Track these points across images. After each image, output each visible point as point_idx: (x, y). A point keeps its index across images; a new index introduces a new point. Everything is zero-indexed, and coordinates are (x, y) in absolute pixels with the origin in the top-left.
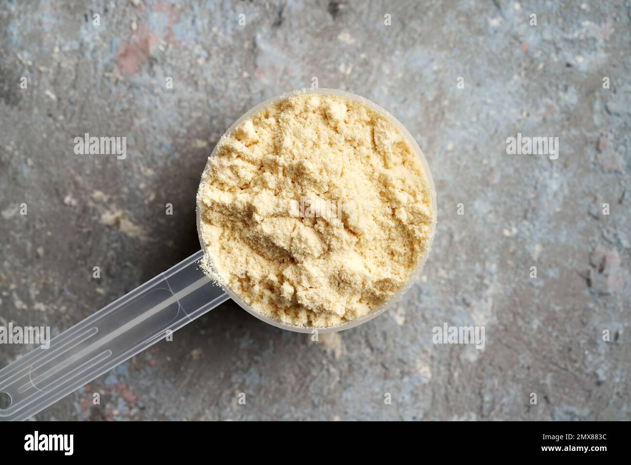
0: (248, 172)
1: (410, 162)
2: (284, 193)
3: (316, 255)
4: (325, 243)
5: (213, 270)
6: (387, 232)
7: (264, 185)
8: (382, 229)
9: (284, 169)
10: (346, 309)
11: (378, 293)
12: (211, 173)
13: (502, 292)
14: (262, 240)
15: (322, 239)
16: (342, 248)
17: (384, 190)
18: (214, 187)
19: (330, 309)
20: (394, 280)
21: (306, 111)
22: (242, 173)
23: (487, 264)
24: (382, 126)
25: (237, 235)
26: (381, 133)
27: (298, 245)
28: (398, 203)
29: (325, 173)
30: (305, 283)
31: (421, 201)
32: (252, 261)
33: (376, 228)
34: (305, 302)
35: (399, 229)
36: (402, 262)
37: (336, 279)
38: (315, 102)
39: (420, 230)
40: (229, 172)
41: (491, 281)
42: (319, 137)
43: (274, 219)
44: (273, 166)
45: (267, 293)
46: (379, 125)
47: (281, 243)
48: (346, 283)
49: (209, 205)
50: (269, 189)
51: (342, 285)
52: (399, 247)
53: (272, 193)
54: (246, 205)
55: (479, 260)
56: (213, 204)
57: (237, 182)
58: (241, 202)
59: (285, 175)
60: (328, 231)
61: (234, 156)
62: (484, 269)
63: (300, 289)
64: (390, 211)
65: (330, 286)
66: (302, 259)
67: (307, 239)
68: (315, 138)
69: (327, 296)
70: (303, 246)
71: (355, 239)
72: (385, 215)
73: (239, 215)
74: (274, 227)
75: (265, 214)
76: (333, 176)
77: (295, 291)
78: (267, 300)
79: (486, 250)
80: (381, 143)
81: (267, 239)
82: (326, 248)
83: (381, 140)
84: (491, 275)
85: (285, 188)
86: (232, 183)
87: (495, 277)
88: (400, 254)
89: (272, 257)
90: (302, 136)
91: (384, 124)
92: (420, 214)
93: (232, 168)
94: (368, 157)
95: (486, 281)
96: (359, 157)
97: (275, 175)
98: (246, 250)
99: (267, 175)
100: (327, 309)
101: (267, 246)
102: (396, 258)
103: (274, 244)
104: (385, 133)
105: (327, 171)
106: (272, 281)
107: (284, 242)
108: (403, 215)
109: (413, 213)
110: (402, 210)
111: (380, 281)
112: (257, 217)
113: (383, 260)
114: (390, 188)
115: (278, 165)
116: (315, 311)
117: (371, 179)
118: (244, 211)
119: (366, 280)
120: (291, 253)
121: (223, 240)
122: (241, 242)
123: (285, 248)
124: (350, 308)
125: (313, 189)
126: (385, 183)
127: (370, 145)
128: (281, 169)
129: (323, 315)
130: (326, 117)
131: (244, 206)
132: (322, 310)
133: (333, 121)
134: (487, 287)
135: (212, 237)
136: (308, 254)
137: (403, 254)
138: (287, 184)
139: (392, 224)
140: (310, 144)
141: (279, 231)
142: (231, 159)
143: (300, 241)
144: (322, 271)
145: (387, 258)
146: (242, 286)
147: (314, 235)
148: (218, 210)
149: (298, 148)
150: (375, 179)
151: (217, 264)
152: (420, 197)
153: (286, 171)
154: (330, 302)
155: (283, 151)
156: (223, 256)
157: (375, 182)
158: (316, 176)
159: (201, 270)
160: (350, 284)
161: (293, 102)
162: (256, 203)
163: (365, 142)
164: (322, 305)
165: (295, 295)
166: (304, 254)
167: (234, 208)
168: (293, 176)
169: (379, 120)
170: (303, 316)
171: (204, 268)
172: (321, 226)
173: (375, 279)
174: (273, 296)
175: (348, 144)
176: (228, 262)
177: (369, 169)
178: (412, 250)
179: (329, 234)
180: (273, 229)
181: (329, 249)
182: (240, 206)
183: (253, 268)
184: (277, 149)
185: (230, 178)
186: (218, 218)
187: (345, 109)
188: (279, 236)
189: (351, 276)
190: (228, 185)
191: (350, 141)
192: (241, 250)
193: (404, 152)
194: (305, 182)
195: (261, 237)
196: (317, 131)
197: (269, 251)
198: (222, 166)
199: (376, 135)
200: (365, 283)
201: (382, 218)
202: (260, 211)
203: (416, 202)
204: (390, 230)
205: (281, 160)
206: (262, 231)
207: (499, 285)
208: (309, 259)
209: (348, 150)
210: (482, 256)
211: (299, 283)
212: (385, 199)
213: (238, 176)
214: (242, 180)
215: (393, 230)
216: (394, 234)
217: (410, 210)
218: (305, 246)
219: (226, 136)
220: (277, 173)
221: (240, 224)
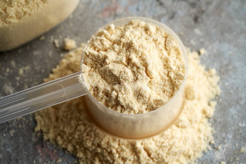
0: (107, 44)
1: (179, 58)
2: (121, 54)
3: (130, 81)
4: (135, 76)
5: (83, 80)
6: (164, 82)
7: (114, 49)
8: (162, 80)
9: (124, 43)
10: (139, 110)
11: (155, 106)
12: (91, 42)
13: (231, 147)
14: (108, 71)
15: (135, 75)
16: (142, 79)
17: (166, 64)
18: (92, 48)
19: (132, 106)
20: (163, 100)
21: (138, 26)
22: (105, 43)
23: (228, 135)
24: (170, 38)
25: (97, 70)
26: (169, 41)
27: (123, 74)
28: (171, 69)
29: (141, 48)
30: (123, 91)
31: (181, 71)
32: (101, 81)
33: (159, 78)
34: (121, 100)
35: (169, 82)
36: (168, 95)
37: (137, 92)
38: (143, 24)
39: (179, 82)
40: (99, 42)
41: (228, 142)
42: (142, 36)
43: (115, 64)
44: (119, 43)
45: (105, 97)
46: (169, 38)
47: (116, 73)
48: (142, 96)
49: (88, 54)
50: (115, 51)
51: (139, 96)
52: (168, 88)
53: (116, 54)
54: (104, 56)
55: (225, 132)
56: (89, 54)
57: (102, 47)
58: (102, 54)
59: (123, 47)
60: (137, 71)
61: (103, 36)
62: (226, 136)
63: (120, 93)
64: (167, 73)
65: (134, 96)
66: (124, 81)
67: (127, 73)
68: (140, 35)
69: (132, 100)
70: (125, 75)
71: (149, 79)
72: (164, 73)
73: (100, 61)
74: (114, 66)
75: (111, 60)
76: (144, 50)
77: (118, 94)
78: (104, 100)
79: (229, 129)
80: (169, 44)
81: (110, 71)
82: (135, 79)
83: (169, 43)
84: (229, 139)
85: (122, 52)
86: (100, 47)
87: (230, 141)
88: (168, 92)
89: (111, 82)
90: (134, 33)
91: (171, 37)
92: (180, 76)
93: (101, 40)
94: (161, 50)
95: (226, 141)
96: (158, 48)
97: (119, 46)
98: (100, 77)
99: (116, 45)
100: (131, 106)
101: (109, 75)
102: (165, 93)
103: (112, 73)
104: (171, 41)
105: (142, 47)
106: (108, 91)
107: (117, 73)
108: (172, 75)
109: (177, 75)
110: (172, 72)
111: (157, 101)
112: (107, 61)
113: (160, 93)
114: (169, 63)
115: (121, 42)
116: (125, 106)
117: (161, 58)
118: (102, 59)
119: (150, 97)
120: (119, 78)
121: (91, 72)
122: (98, 73)
123: (117, 75)
124: (141, 110)
125: (134, 54)
126: (167, 61)
127: (164, 46)
128: (122, 44)
129: (128, 110)
130: (146, 30)
131: (103, 56)
132: (128, 106)
133: (149, 32)
134: (225, 143)
135: (85, 69)
136: (127, 79)
137: (169, 92)
138: (124, 50)
139: (167, 78)
140: (137, 37)
141: (116, 68)
142: (101, 37)
143: (125, 73)
144: (132, 87)
145: (162, 93)
146: (94, 93)
147: (131, 72)
148: (91, 57)
149: (131, 37)
150: (162, 59)
151: (85, 79)
152: (181, 69)
153: (124, 45)
154: (132, 103)
155: (125, 37)
156: (89, 78)
157: (163, 60)
158: (137, 48)
159: (78, 79)
160: (143, 96)
161: (133, 22)
162: (108, 55)
163: (161, 43)
164: (129, 104)
165: (117, 97)
166: (125, 80)
167: (98, 57)
168: (127, 48)
169: (169, 36)
170: (119, 108)
171: (79, 79)
172: (135, 69)
173: (155, 99)
174: (107, 99)
175: (154, 42)
176: (91, 80)
177: (161, 54)
178: (173, 91)
179: (138, 72)
180: (113, 67)
181: (137, 79)
182: (101, 56)
183: (101, 85)
184: (122, 36)
185: (99, 45)
186: (90, 62)
187: (156, 30)
188: (115, 70)
189: (144, 92)
190: (97, 48)
191: (155, 41)
192: (97, 76)
193: (178, 54)
194: (132, 50)
195: (108, 70)
196: (141, 34)
197: (110, 78)
198: (97, 39)
199: (167, 42)
200: (150, 98)
201: (162, 74)
202: (109, 58)
203: (179, 71)
204: (165, 81)
205: (123, 40)
206: (108, 67)
207: (231, 145)
208: (127, 82)
209: (153, 44)
210: (227, 131)
211: (120, 91)
212: (166, 67)
213: (103, 44)
214: (104, 46)
215: (167, 81)
216: (167, 83)
217: (176, 74)
218: (126, 75)
219: (102, 29)
220: (120, 46)
221: (99, 66)
